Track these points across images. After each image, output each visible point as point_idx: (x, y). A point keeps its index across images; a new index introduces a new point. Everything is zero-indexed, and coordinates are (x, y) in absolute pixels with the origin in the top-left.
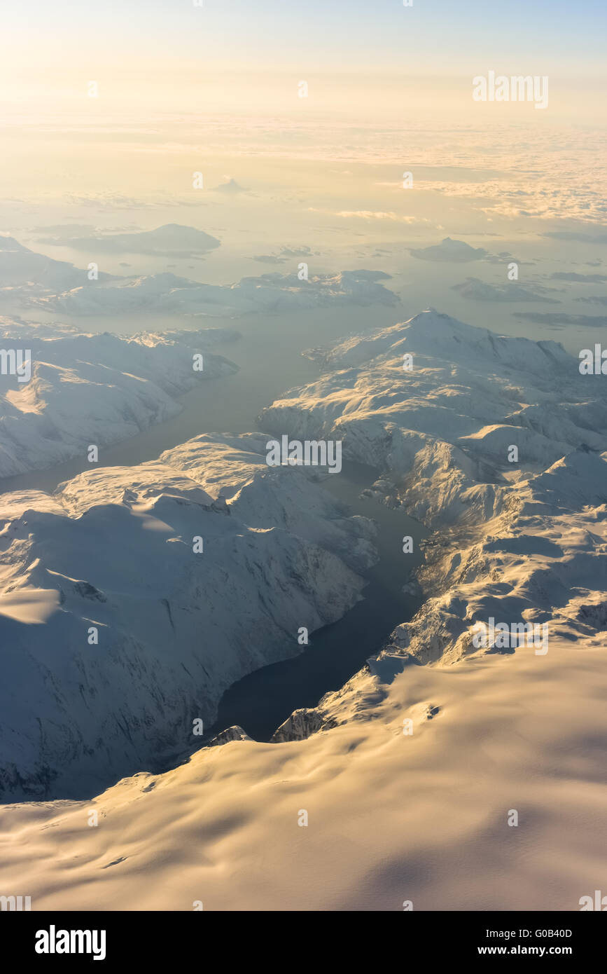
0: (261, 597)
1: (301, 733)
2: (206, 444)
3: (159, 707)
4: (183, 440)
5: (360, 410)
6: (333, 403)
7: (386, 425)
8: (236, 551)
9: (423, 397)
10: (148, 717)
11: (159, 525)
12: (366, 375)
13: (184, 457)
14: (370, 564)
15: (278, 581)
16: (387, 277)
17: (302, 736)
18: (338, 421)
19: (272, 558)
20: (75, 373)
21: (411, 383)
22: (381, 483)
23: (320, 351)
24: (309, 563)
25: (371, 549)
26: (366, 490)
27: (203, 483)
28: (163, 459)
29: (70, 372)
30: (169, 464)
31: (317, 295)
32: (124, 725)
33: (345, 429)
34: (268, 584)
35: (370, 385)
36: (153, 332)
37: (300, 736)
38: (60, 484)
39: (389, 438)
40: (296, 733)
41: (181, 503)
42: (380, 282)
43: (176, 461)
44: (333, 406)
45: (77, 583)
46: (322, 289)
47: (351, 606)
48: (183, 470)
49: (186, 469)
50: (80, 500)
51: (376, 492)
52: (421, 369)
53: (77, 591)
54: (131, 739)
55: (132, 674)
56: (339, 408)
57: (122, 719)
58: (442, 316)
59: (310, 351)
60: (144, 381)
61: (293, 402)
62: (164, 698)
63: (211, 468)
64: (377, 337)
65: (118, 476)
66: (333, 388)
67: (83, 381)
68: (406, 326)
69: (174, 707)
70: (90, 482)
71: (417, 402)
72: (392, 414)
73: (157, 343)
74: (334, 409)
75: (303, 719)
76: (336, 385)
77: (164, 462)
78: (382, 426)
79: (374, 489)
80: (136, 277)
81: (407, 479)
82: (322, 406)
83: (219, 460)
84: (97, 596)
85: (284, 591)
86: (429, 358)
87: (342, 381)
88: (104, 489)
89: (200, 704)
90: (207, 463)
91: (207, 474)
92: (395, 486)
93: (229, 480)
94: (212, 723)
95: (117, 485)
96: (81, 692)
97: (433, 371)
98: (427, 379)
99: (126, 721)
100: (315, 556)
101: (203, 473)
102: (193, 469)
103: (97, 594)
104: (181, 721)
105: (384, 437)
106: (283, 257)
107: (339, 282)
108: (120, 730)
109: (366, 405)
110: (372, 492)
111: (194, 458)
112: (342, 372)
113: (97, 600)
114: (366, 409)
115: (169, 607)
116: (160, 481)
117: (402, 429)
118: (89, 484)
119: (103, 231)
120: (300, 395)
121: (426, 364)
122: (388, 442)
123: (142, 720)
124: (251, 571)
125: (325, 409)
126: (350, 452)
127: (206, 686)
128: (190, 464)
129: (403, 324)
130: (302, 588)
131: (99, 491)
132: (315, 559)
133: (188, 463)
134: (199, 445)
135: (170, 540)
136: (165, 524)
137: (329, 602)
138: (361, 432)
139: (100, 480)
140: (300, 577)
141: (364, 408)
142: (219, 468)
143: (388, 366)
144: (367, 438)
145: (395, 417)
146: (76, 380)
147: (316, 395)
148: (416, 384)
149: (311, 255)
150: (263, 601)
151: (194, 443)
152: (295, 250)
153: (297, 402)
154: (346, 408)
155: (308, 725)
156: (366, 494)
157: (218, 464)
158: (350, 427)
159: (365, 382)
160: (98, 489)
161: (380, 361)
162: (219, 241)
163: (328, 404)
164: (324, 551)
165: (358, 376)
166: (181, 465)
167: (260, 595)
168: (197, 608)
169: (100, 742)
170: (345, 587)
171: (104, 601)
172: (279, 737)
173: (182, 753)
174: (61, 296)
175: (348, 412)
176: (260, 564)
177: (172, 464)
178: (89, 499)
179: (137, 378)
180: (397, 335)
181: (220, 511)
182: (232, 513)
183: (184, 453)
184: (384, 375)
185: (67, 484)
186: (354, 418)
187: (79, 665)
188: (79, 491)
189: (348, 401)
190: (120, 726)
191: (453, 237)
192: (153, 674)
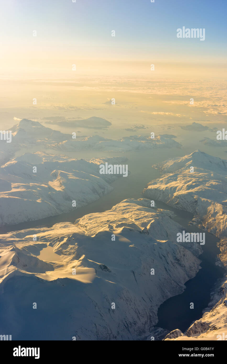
0: (166, 269)
1: (200, 331)
2: (128, 204)
3: (138, 317)
4: (119, 202)
5: (183, 190)
6: (172, 187)
7: (194, 196)
8: (155, 250)
9: (205, 185)
10: (135, 321)
11: (124, 239)
12: (181, 176)
13: (122, 209)
14: (200, 253)
15: (171, 262)
16: (175, 137)
17: (201, 332)
18: (175, 194)
19: (168, 253)
20: (73, 175)
21: (199, 179)
22: (196, 219)
23: (159, 166)
24: (182, 254)
25: (199, 247)
26: (190, 222)
27: (133, 220)
28: (114, 209)
29: (71, 174)
30: (116, 212)
31: (152, 144)
32: (126, 325)
33: (178, 198)
34: (168, 263)
35: (183, 180)
36: (97, 158)
37: (200, 332)
38: (76, 220)
39: (196, 202)
40: (198, 331)
41: (131, 230)
42: (174, 139)
43: (119, 211)
44: (172, 188)
45: (100, 265)
46: (153, 142)
47: (198, 271)
48: (122, 214)
49: (124, 214)
50: (88, 227)
51: (194, 223)
52: (200, 173)
53: (100, 268)
54: (129, 331)
55: (127, 304)
56: (174, 189)
57: (125, 323)
58: (203, 153)
59: (155, 166)
60: (98, 178)
61: (156, 187)
62: (139, 313)
63: (134, 214)
64: (180, 161)
65: (99, 217)
66: (170, 181)
67: (77, 178)
68: (190, 156)
69: (143, 317)
70: (89, 219)
71: (204, 187)
72: (195, 192)
73: (101, 163)
74: (172, 190)
75: (200, 325)
76: (170, 180)
77: (114, 211)
78: (193, 197)
79: (193, 221)
80: (86, 136)
81: (205, 218)
82: (168, 188)
83: (136, 211)
84: (108, 270)
85: (174, 266)
86: (202, 169)
87: (172, 178)
88: (96, 223)
89: (151, 315)
90: (131, 212)
91: (133, 216)
92: (201, 220)
93: (143, 219)
94: (157, 323)
95: (101, 221)
96: (109, 312)
97: (204, 174)
98: (203, 178)
99: (127, 324)
100: (183, 251)
101: (131, 216)
102: (126, 214)
103: (108, 269)
104: (146, 322)
105: (194, 201)
106: (135, 129)
107: (159, 139)
108: (125, 327)
109: (184, 188)
110: (193, 222)
111: (126, 209)
112: (171, 175)
113: (108, 272)
114: (185, 190)
115: (134, 274)
116: (117, 219)
117: (201, 198)
118: (89, 220)
119: (68, 119)
120: (157, 183)
121: (201, 171)
122: (196, 203)
123: (133, 323)
124: (161, 258)
125: (169, 189)
126: (181, 207)
127: (151, 306)
128: (125, 212)
129: (189, 155)
130: (180, 265)
131: (94, 223)
132: (183, 252)
133: (124, 211)
134: (125, 204)
135: (130, 246)
136: (127, 239)
137: (190, 270)
138: (185, 199)
139: (93, 218)
140: (179, 260)
141: (184, 189)
142: (137, 214)
143: (187, 172)
144: (187, 201)
145: (197, 193)
146: (74, 178)
147: (163, 183)
148: (201, 180)
149: (145, 128)
150: (166, 270)
151: (123, 203)
152: (139, 127)
153: (158, 187)
154: (177, 189)
155: (203, 328)
156: (191, 223)
157: (136, 212)
158: (180, 197)
159: (181, 179)
160: (93, 223)
161: (183, 170)
162: (111, 123)
163: (170, 188)
164: (185, 249)
165: (178, 176)
166: (121, 212)
167: (165, 268)
168: (144, 274)
169: (118, 333)
170: (194, 263)
171: (110, 272)
172: (190, 332)
173: (148, 336)
174: (59, 144)
175: (178, 191)
176: (164, 256)
177: (117, 212)
178: (91, 227)
179: (95, 176)
180: (188, 160)
181: (145, 233)
182: (149, 234)
183: (121, 208)
184: (188, 176)
185: (79, 220)
186: (182, 193)
187: (107, 301)
188: (86, 223)
189: (177, 187)
190: (125, 326)
191: (196, 122)
192: (134, 303)
